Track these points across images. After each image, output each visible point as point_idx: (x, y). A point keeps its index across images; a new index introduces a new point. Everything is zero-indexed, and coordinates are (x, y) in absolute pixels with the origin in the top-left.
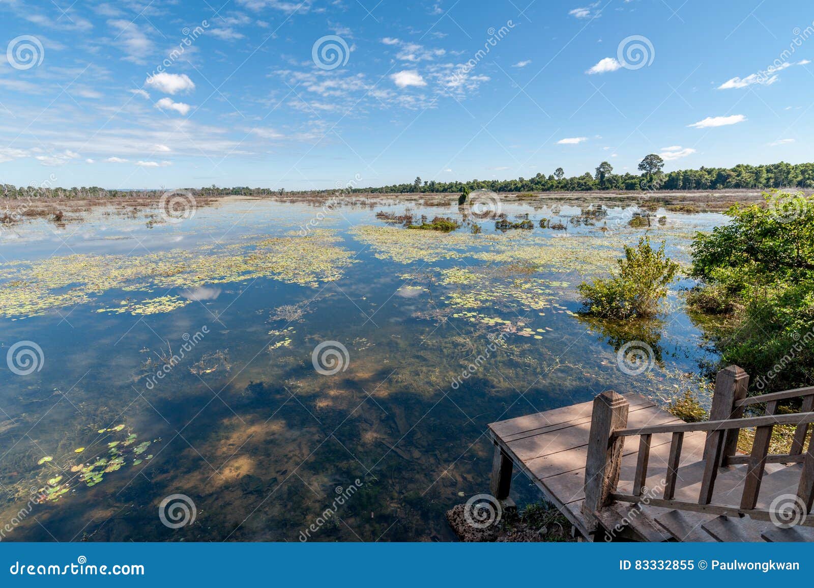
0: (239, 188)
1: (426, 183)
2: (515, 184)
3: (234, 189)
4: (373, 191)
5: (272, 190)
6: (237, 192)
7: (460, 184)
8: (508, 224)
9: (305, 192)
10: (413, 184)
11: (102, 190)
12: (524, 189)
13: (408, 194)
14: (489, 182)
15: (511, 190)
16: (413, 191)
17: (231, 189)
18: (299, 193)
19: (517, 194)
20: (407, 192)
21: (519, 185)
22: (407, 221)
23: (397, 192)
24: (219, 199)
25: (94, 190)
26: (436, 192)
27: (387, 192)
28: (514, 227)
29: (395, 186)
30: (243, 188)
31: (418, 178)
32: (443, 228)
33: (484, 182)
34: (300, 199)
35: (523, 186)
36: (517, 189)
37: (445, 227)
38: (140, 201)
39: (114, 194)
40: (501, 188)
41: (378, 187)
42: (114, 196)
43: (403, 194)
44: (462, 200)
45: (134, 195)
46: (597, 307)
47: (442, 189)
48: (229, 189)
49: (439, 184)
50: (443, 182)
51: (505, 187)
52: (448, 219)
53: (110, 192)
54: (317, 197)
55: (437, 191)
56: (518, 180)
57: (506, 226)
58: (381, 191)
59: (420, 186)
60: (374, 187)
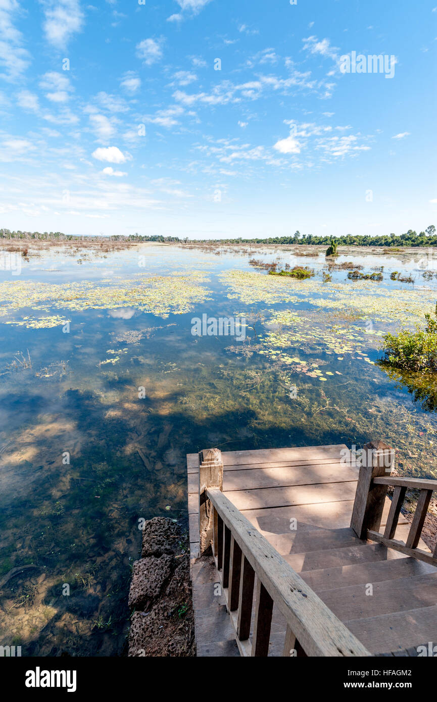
0: (156, 236)
1: (304, 236)
2: (386, 240)
3: (152, 236)
4: (259, 242)
5: (180, 239)
6: (153, 239)
7: (334, 238)
8: (359, 275)
9: (204, 241)
10: (293, 237)
11: (63, 235)
12: (394, 244)
13: (288, 245)
14: (361, 237)
15: (381, 245)
16: (292, 243)
17: (150, 237)
18: (199, 241)
19: (387, 248)
20: (287, 243)
21: (390, 241)
22: (271, 269)
23: (279, 243)
24: (139, 244)
25: (57, 235)
26: (312, 244)
27: (270, 243)
28: (364, 278)
29: (277, 238)
30: (159, 236)
31: (298, 232)
32: (298, 275)
33: (356, 237)
34: (197, 246)
35: (393, 241)
36: (387, 244)
37: (300, 275)
38: (85, 243)
39: (70, 238)
40: (371, 242)
41: (263, 239)
42: (70, 239)
43: (283, 245)
44: (330, 252)
45: (83, 239)
46: (395, 357)
47: (318, 242)
48: (148, 237)
49: (316, 237)
50: (319, 236)
51: (376, 241)
52: (306, 268)
53: (68, 236)
54: (210, 245)
55: (314, 243)
56: (389, 235)
57: (357, 276)
58: (265, 242)
59: (299, 238)
60: (260, 238)
